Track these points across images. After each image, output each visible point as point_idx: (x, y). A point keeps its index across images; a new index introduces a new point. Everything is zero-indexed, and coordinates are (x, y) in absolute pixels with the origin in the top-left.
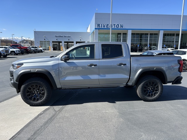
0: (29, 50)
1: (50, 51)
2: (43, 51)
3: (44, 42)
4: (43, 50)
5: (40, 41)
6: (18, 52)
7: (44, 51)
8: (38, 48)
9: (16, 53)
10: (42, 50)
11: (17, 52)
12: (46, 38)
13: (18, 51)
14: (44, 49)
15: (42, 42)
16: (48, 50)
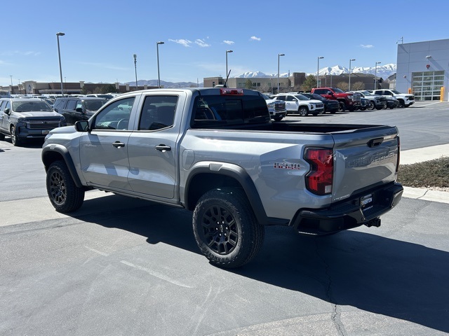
0: (354, 103)
1: (441, 101)
2: (407, 103)
3: (426, 74)
4: (409, 101)
5: (414, 74)
6: (315, 108)
7: (411, 104)
8: (395, 95)
9: (310, 109)
10: (405, 99)
11: (312, 108)
12: (433, 61)
13: (314, 106)
14: (411, 98)
15: (420, 74)
16: (435, 98)
